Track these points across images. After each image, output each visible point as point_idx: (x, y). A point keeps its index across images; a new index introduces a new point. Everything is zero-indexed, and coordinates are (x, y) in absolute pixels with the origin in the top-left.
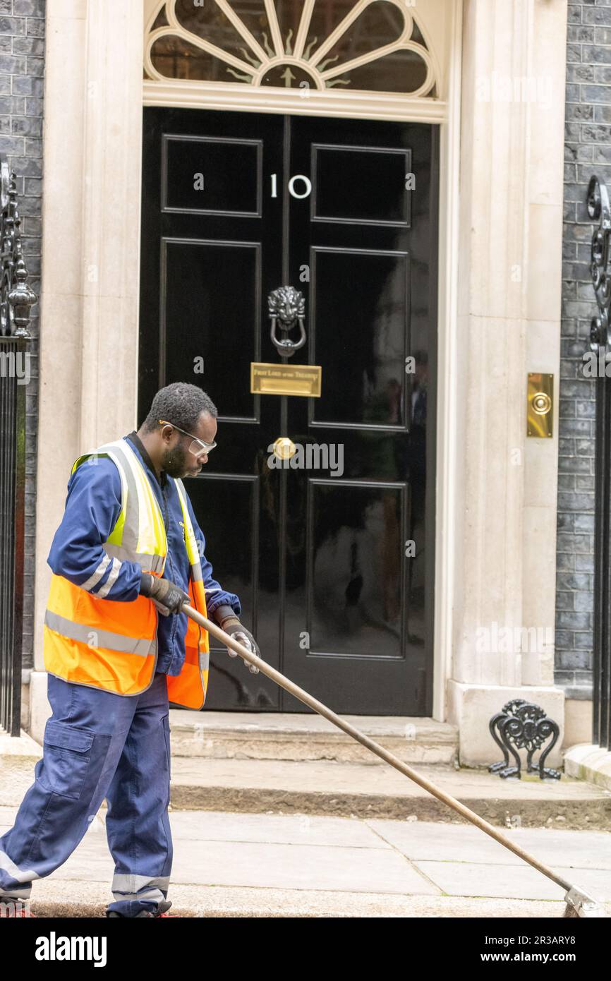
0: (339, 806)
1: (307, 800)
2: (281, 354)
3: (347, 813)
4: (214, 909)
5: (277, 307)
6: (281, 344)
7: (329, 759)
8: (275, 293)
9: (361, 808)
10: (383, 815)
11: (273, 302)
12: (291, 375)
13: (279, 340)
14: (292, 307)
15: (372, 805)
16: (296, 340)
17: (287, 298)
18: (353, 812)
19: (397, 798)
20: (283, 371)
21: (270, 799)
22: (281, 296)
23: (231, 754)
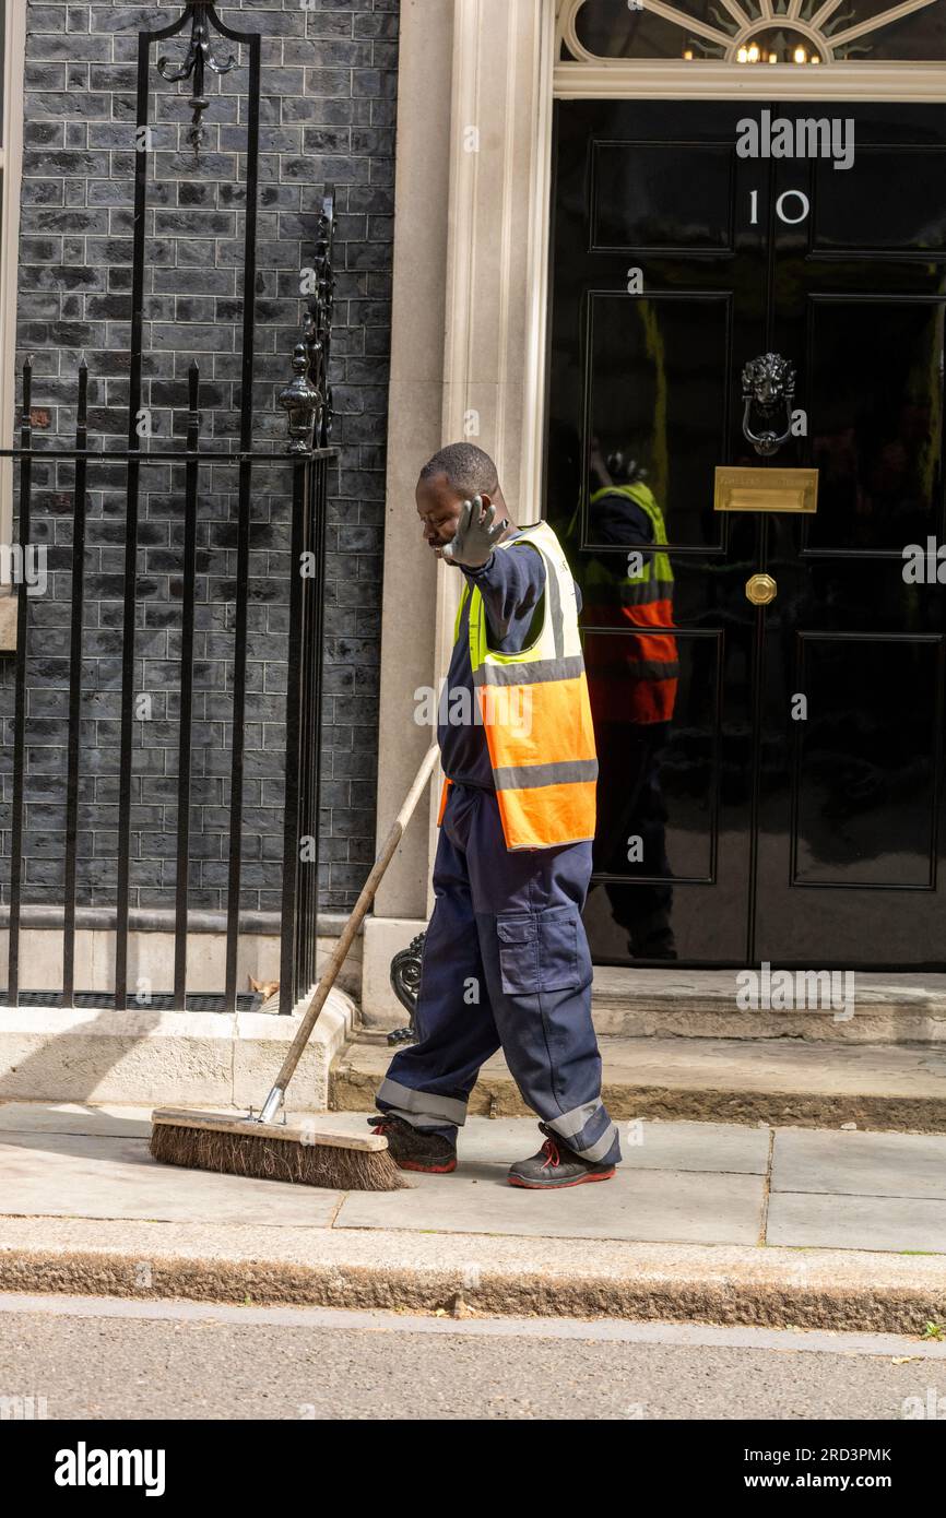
0: (743, 1109)
1: (695, 1100)
2: (757, 452)
3: (753, 1119)
4: (403, 1265)
5: (753, 385)
6: (758, 438)
7: (793, 1037)
8: (751, 364)
9: (775, 1111)
10: (806, 1121)
11: (747, 378)
13: (755, 432)
14: (775, 383)
15: (791, 1108)
17: (768, 371)
18: (763, 1118)
19: (829, 1098)
20: (762, 477)
21: (642, 1099)
22: (759, 369)
23: (649, 1030)
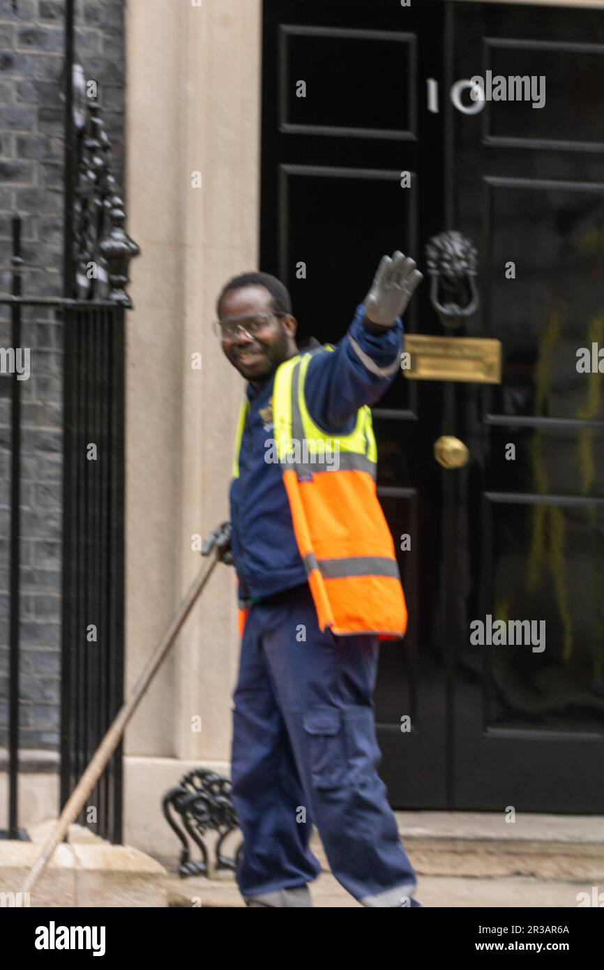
2: (445, 323)
5: (439, 261)
6: (446, 310)
7: (525, 875)
8: (437, 241)
11: (433, 253)
12: (457, 352)
13: (442, 303)
14: (460, 260)
16: (463, 306)
17: (453, 248)
20: (447, 346)
22: (444, 245)
